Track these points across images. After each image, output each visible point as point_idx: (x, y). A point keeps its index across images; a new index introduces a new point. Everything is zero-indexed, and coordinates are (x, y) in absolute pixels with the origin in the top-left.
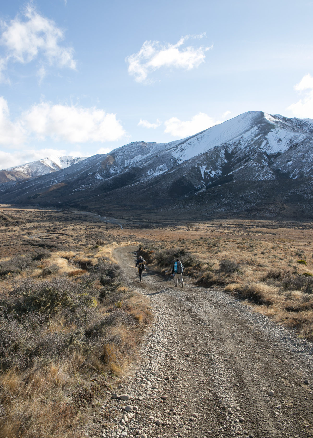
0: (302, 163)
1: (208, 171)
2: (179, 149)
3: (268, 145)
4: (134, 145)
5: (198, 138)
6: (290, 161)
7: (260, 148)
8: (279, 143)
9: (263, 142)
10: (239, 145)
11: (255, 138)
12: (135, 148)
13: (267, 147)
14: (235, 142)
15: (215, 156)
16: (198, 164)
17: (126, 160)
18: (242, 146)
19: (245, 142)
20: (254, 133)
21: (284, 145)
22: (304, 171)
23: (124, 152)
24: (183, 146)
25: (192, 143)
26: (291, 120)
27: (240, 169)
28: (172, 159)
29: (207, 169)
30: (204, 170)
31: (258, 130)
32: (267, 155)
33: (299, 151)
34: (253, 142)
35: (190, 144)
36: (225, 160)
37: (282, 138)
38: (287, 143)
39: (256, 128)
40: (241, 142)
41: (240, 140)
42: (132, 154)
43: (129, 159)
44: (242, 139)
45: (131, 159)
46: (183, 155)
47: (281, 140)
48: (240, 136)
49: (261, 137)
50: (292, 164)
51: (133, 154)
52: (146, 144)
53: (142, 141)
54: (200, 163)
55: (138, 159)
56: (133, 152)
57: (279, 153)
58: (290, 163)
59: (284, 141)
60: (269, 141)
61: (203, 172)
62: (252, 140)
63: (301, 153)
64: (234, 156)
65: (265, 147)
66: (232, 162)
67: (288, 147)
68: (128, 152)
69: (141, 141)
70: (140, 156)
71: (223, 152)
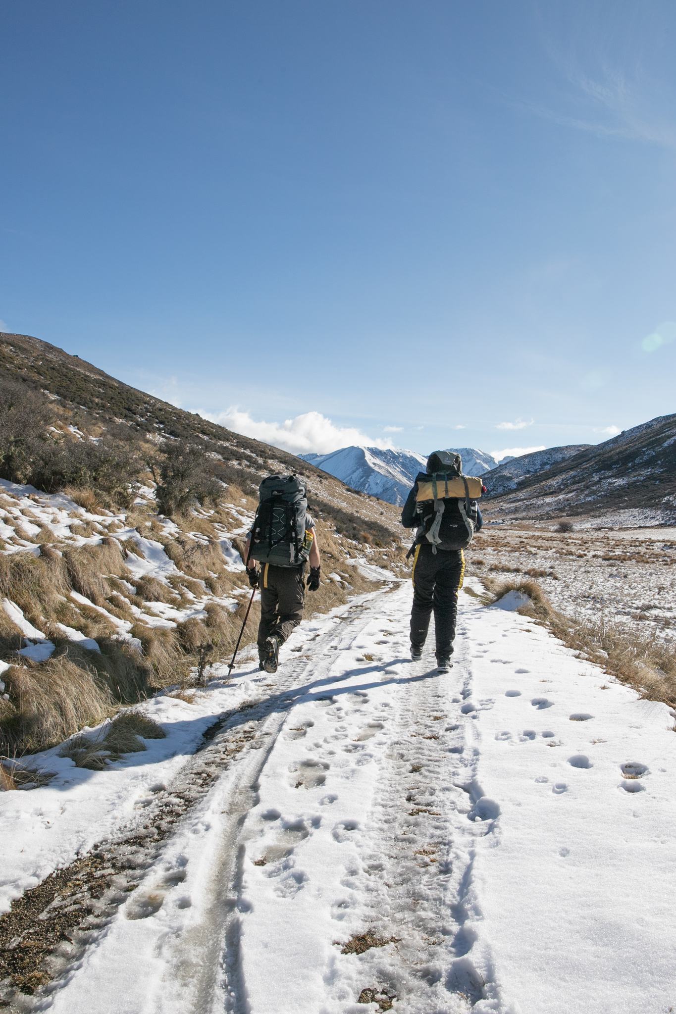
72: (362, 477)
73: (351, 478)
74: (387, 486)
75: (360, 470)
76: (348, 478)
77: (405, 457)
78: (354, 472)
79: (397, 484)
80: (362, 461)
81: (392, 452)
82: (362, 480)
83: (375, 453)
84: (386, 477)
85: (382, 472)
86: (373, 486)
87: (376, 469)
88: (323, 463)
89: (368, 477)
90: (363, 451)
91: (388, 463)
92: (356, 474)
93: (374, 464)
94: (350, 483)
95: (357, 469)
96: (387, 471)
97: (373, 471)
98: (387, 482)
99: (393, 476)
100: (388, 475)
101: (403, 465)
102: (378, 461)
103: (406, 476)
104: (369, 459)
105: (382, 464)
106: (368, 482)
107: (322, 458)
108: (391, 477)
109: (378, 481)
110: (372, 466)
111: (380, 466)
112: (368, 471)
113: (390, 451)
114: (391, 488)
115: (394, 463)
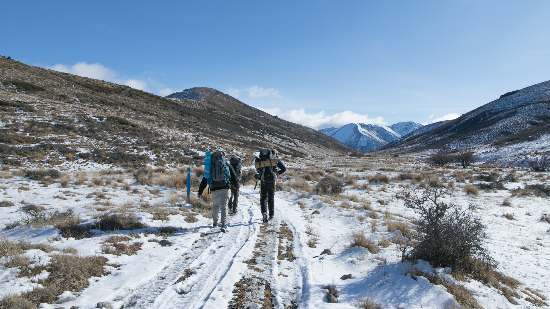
75: (356, 135)
77: (378, 127)
79: (374, 140)
81: (371, 125)
83: (363, 126)
84: (369, 137)
85: (366, 135)
86: (362, 142)
87: (364, 134)
89: (359, 138)
90: (357, 126)
91: (369, 131)
92: (353, 137)
93: (363, 131)
96: (369, 134)
97: (362, 135)
98: (369, 140)
99: (372, 137)
100: (369, 136)
101: (377, 131)
102: (364, 130)
103: (378, 136)
104: (360, 129)
105: (367, 131)
107: (337, 130)
108: (371, 137)
109: (365, 140)
111: (365, 132)
112: (360, 135)
113: (370, 125)
114: (371, 143)
115: (373, 130)
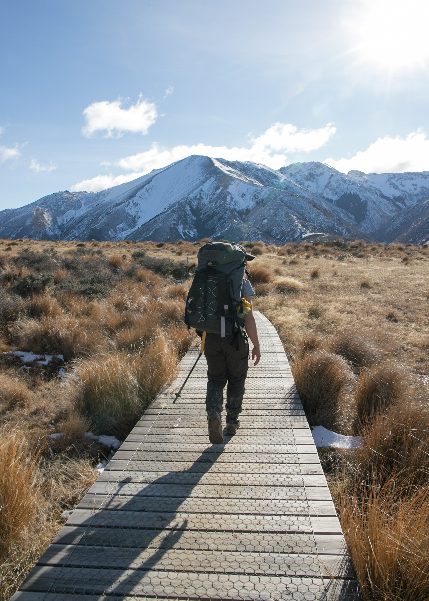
0: (276, 221)
1: (186, 231)
2: (131, 204)
3: (234, 200)
4: (59, 197)
5: (148, 189)
6: (265, 219)
7: (227, 204)
8: (243, 198)
9: (228, 197)
10: (201, 199)
11: (216, 191)
12: (62, 201)
13: (233, 202)
14: (196, 196)
15: (183, 213)
16: (174, 224)
17: (57, 217)
18: (205, 200)
19: (206, 196)
20: (213, 186)
21: (249, 200)
22: (285, 230)
23: (50, 206)
24: (135, 199)
25: (143, 196)
26: (234, 164)
27: (226, 229)
28: (129, 216)
29: (184, 228)
30: (182, 230)
31: (215, 182)
32: (237, 212)
33: (270, 209)
34: (215, 196)
35: (142, 197)
36: (193, 217)
37: (245, 192)
38: (251, 198)
39: (212, 179)
40: (202, 195)
41: (201, 194)
42: (60, 208)
43: (60, 215)
44: (202, 192)
45: (63, 215)
46: (139, 211)
47: (245, 195)
48: (199, 189)
49: (222, 190)
50: (268, 222)
51: (62, 208)
52: (73, 194)
53: (66, 191)
54: (175, 222)
55: (71, 214)
56: (61, 205)
57: (247, 209)
58: (266, 221)
59: (248, 196)
60: (233, 196)
61: (182, 232)
62: (214, 194)
63: (272, 212)
64: (202, 213)
65: (231, 203)
66: (202, 219)
67: (254, 203)
68: (54, 206)
69: (64, 191)
70: (72, 211)
71: (188, 207)
72: (217, 188)
73: (201, 190)
74: (260, 197)
76: (196, 191)
78: (203, 182)
80: (212, 168)
82: (218, 191)
88: (156, 177)
94: (201, 197)
95: (207, 178)
106: (229, 193)
110: (228, 173)
